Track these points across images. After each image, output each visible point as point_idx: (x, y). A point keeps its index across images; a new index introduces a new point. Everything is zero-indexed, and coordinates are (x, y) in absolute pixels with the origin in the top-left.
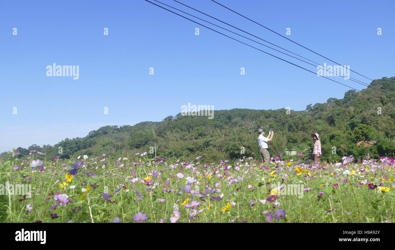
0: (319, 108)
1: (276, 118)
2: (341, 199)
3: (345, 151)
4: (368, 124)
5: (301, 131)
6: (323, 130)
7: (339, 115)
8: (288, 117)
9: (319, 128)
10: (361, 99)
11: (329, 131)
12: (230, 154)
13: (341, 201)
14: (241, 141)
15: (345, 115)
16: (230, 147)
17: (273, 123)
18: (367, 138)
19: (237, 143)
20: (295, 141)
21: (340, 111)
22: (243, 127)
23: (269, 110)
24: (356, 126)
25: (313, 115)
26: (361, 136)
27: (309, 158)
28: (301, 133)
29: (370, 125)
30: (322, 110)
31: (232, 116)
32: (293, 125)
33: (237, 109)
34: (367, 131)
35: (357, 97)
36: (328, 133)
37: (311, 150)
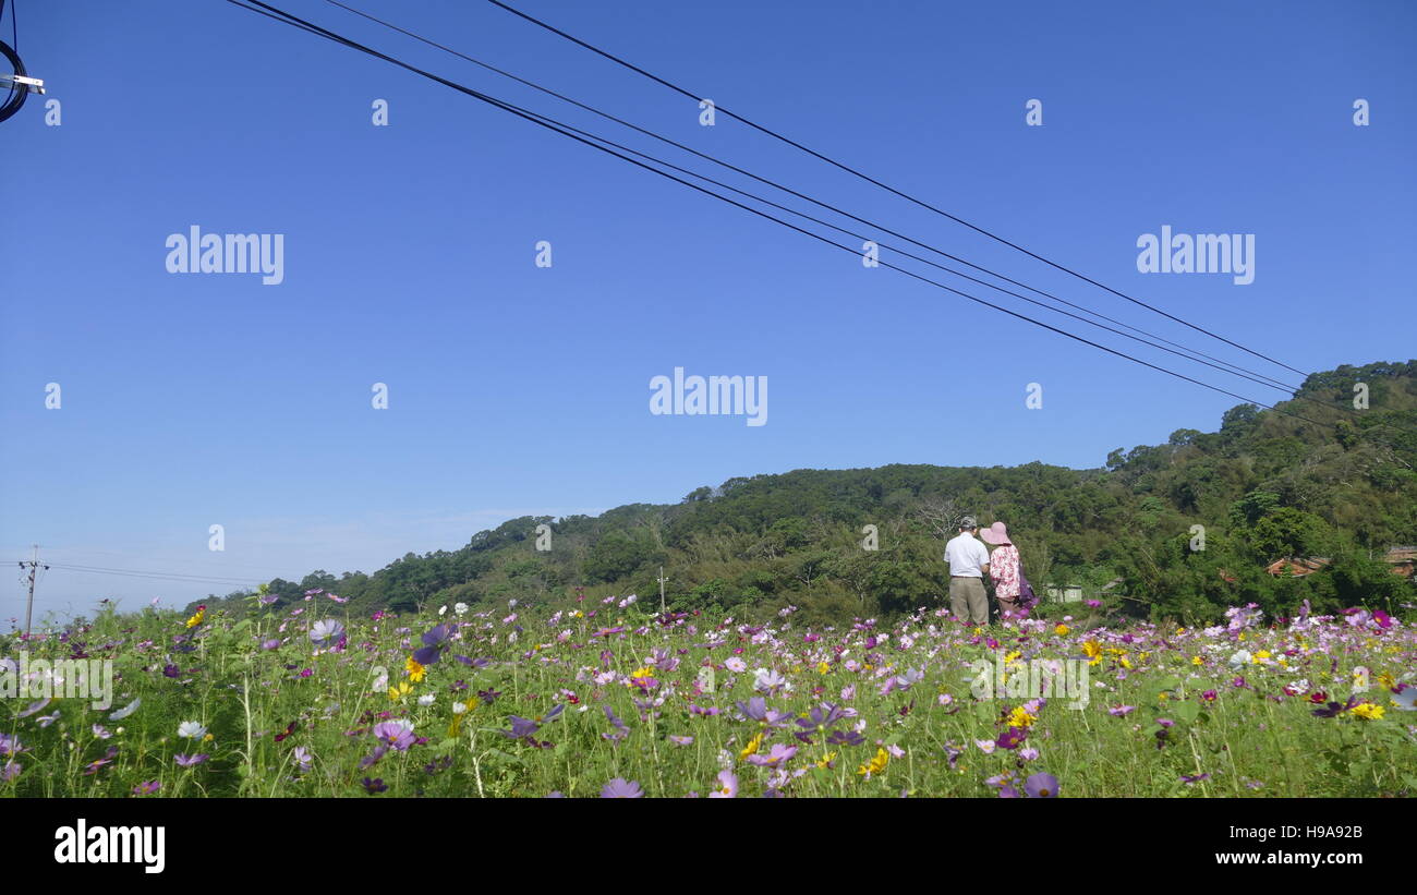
0: (1146, 460)
1: (1016, 492)
2: (1229, 739)
3: (1233, 591)
4: (1299, 507)
5: (1092, 530)
6: (1160, 526)
7: (1207, 480)
8: (1052, 487)
9: (1149, 519)
10: (1274, 432)
11: (1178, 529)
12: (879, 599)
13: (1227, 744)
14: (912, 558)
15: (1226, 479)
16: (881, 577)
17: (1005, 505)
18: (1299, 549)
19: (901, 565)
20: (1075, 561)
21: (1212, 469)
22: (918, 519)
23: (995, 467)
24: (1262, 513)
25: (1127, 483)
26: (1280, 542)
27: (1122, 611)
28: (1092, 536)
29: (1308, 510)
30: (1157, 467)
31: (885, 485)
32: (1068, 511)
33: (898, 466)
34: (1299, 527)
35: (1262, 427)
36: (1176, 536)
37: (1126, 588)
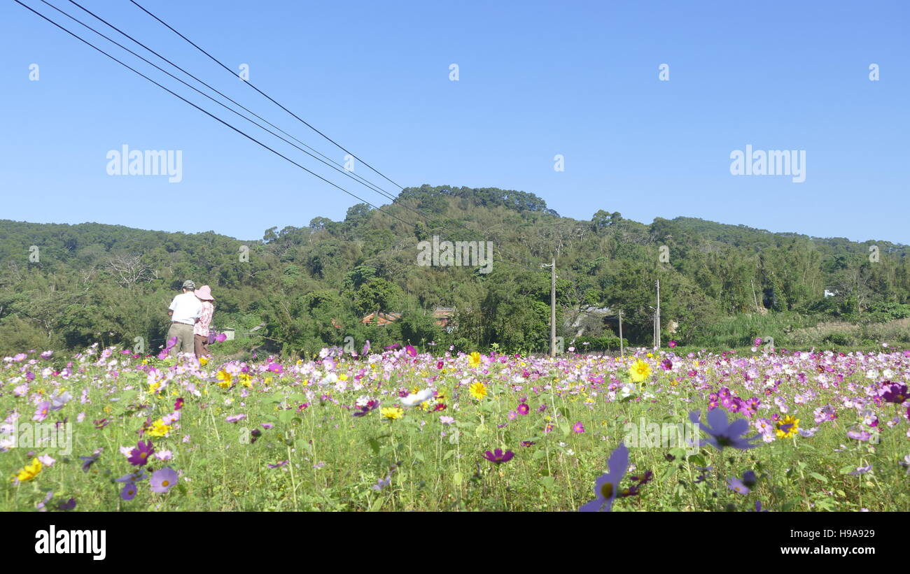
0: (292, 237)
1: (192, 253)
2: (315, 436)
3: (339, 334)
4: (387, 278)
5: (248, 287)
6: (296, 286)
7: (331, 255)
8: (221, 252)
9: (289, 280)
10: (378, 225)
11: (308, 289)
12: (65, 336)
13: (313, 440)
14: (98, 303)
15: (344, 255)
16: (69, 317)
17: (181, 264)
18: (384, 308)
19: (88, 308)
20: (232, 309)
21: (335, 248)
22: (108, 270)
23: (178, 233)
24: (364, 281)
25: (276, 253)
26: (372, 302)
27: (263, 348)
28: (247, 291)
29: (392, 281)
30: (299, 243)
31: (80, 240)
32: (231, 271)
33: (95, 224)
34: (385, 292)
35: (371, 221)
36: (306, 294)
37: (267, 330)
